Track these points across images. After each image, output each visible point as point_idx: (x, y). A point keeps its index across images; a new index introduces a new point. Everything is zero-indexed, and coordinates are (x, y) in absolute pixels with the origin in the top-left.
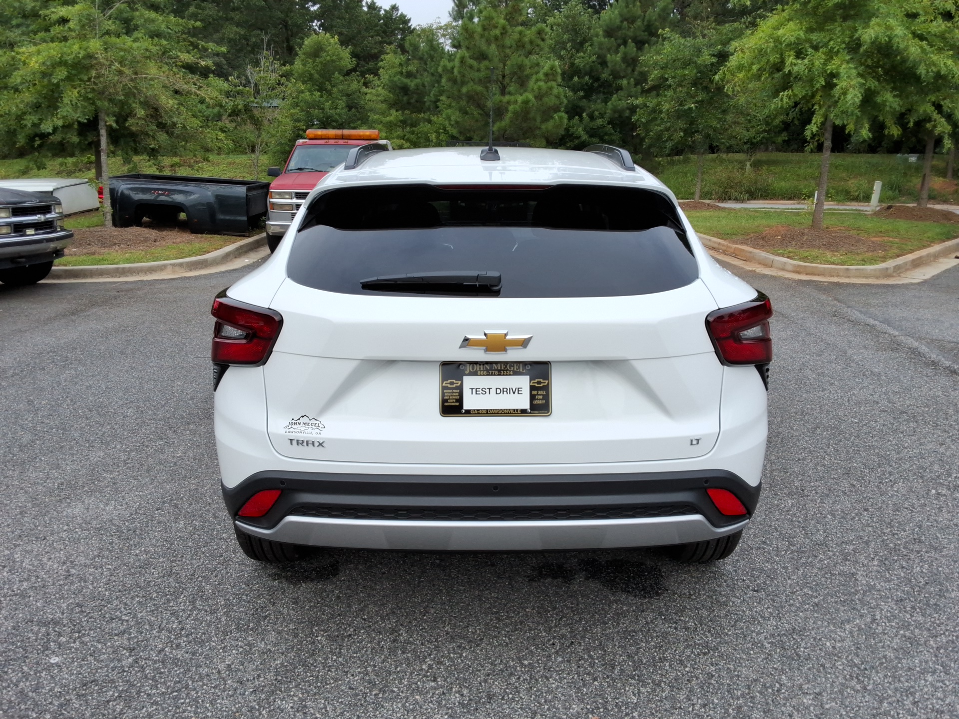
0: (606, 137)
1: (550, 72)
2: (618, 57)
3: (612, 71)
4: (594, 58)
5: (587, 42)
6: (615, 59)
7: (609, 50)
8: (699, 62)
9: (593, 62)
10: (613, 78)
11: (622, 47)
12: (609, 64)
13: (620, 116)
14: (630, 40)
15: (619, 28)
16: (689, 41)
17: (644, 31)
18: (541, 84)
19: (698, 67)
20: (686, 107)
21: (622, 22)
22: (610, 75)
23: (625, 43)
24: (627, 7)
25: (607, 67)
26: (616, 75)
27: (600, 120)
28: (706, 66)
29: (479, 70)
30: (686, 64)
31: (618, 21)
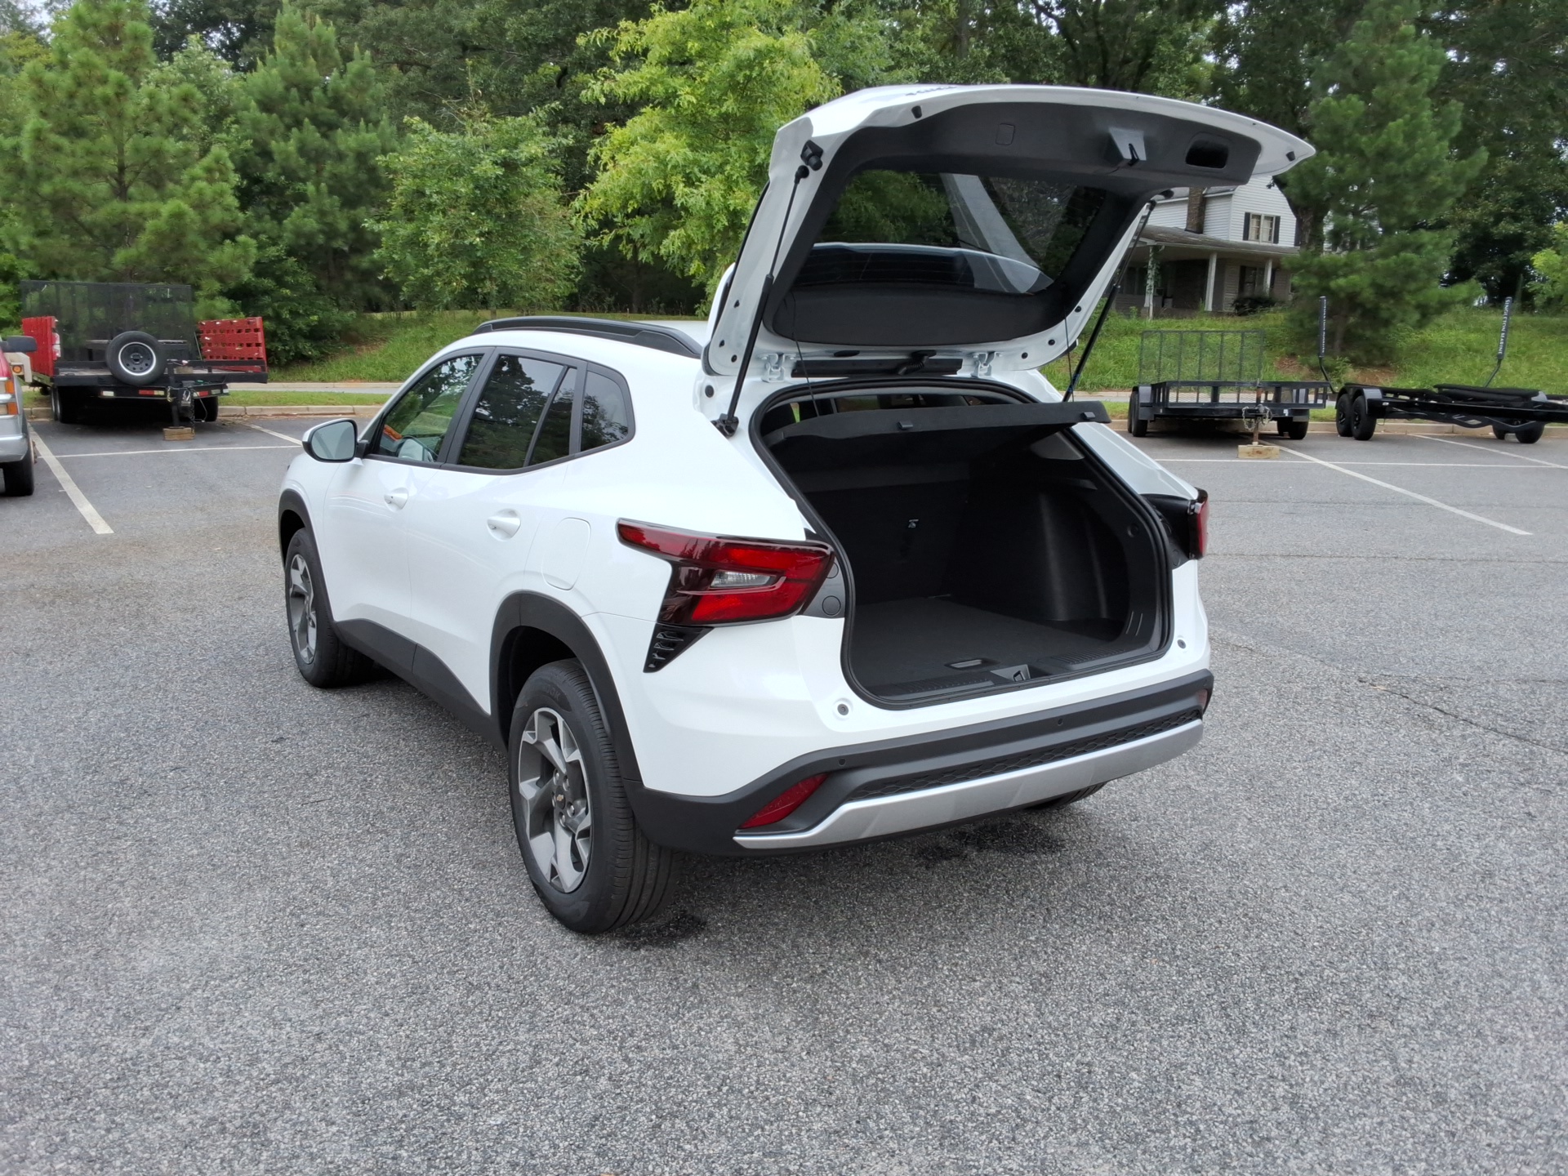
0: (289, 279)
1: (214, 165)
2: (292, 146)
3: (283, 168)
4: (248, 143)
5: (227, 115)
6: (286, 148)
7: (272, 133)
8: (477, 171)
9: (246, 151)
10: (286, 179)
11: (294, 130)
12: (276, 157)
13: (309, 244)
14: (307, 120)
15: (285, 99)
16: (454, 138)
17: (330, 107)
18: (202, 184)
19: (475, 179)
20: (467, 242)
21: (287, 89)
22: (280, 175)
23: (298, 123)
24: (293, 65)
25: (272, 160)
26: (291, 175)
27: (273, 249)
28: (487, 179)
29: (73, 154)
30: (457, 173)
31: (280, 87)
